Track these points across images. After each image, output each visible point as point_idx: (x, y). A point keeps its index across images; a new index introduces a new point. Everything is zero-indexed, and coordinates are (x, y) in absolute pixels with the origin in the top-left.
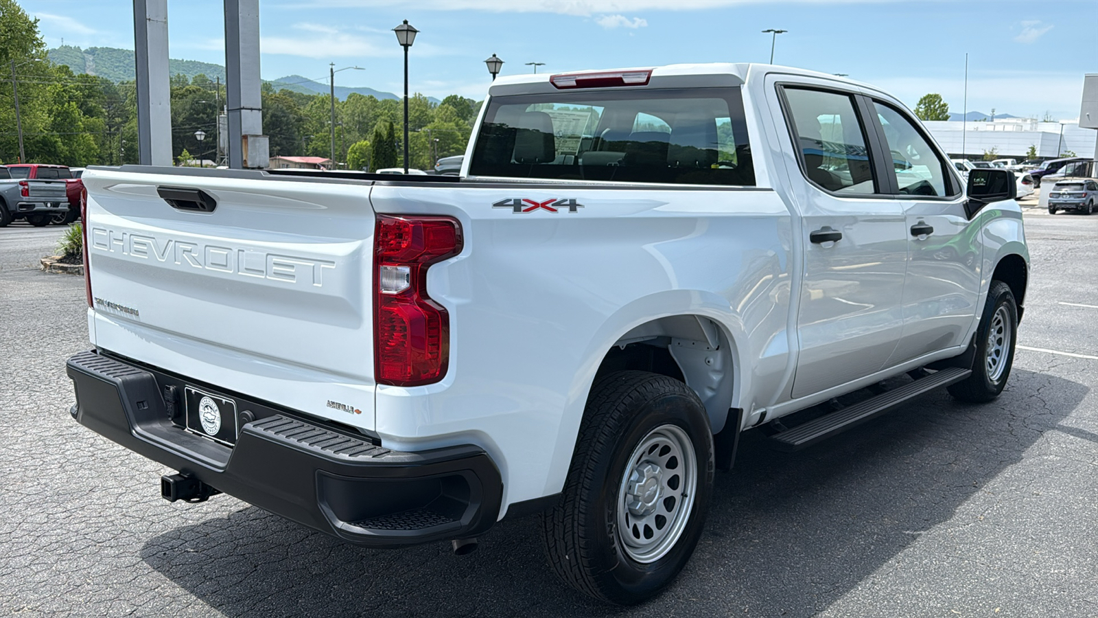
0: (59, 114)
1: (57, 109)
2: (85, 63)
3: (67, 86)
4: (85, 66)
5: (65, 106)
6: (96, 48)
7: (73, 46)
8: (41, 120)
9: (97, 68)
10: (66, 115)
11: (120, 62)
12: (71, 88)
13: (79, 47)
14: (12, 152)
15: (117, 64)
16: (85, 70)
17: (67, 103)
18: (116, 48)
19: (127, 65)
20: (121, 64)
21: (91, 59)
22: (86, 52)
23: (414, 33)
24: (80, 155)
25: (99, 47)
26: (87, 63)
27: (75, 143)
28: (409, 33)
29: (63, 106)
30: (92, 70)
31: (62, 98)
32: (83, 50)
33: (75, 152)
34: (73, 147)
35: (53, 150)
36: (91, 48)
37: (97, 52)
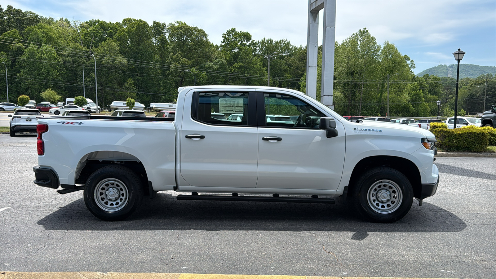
0: (415, 95)
1: (414, 93)
2: (448, 72)
3: (423, 83)
4: (448, 73)
5: (418, 91)
6: (453, 64)
7: (443, 65)
8: (406, 97)
9: (453, 73)
10: (417, 95)
11: (464, 70)
12: (424, 84)
13: (446, 65)
14: (392, 111)
15: (462, 71)
16: (447, 75)
17: (418, 90)
18: (462, 64)
19: (467, 71)
20: (464, 71)
21: (451, 70)
22: (449, 67)
23: (463, 54)
24: (422, 112)
25: (455, 64)
26: (449, 72)
27: (420, 107)
28: (459, 54)
29: (416, 92)
30: (451, 74)
31: (417, 88)
32: (448, 66)
33: (419, 111)
34: (419, 109)
35: (408, 110)
36: (451, 65)
37: (454, 66)
